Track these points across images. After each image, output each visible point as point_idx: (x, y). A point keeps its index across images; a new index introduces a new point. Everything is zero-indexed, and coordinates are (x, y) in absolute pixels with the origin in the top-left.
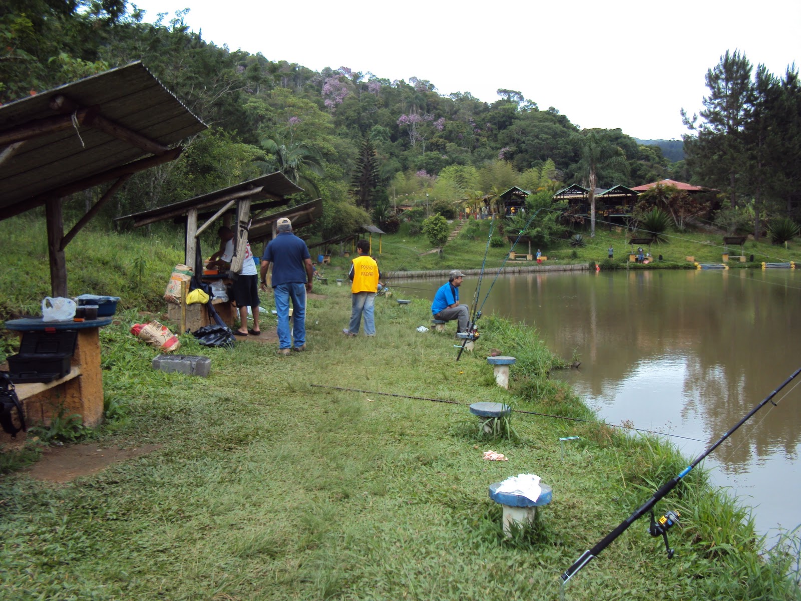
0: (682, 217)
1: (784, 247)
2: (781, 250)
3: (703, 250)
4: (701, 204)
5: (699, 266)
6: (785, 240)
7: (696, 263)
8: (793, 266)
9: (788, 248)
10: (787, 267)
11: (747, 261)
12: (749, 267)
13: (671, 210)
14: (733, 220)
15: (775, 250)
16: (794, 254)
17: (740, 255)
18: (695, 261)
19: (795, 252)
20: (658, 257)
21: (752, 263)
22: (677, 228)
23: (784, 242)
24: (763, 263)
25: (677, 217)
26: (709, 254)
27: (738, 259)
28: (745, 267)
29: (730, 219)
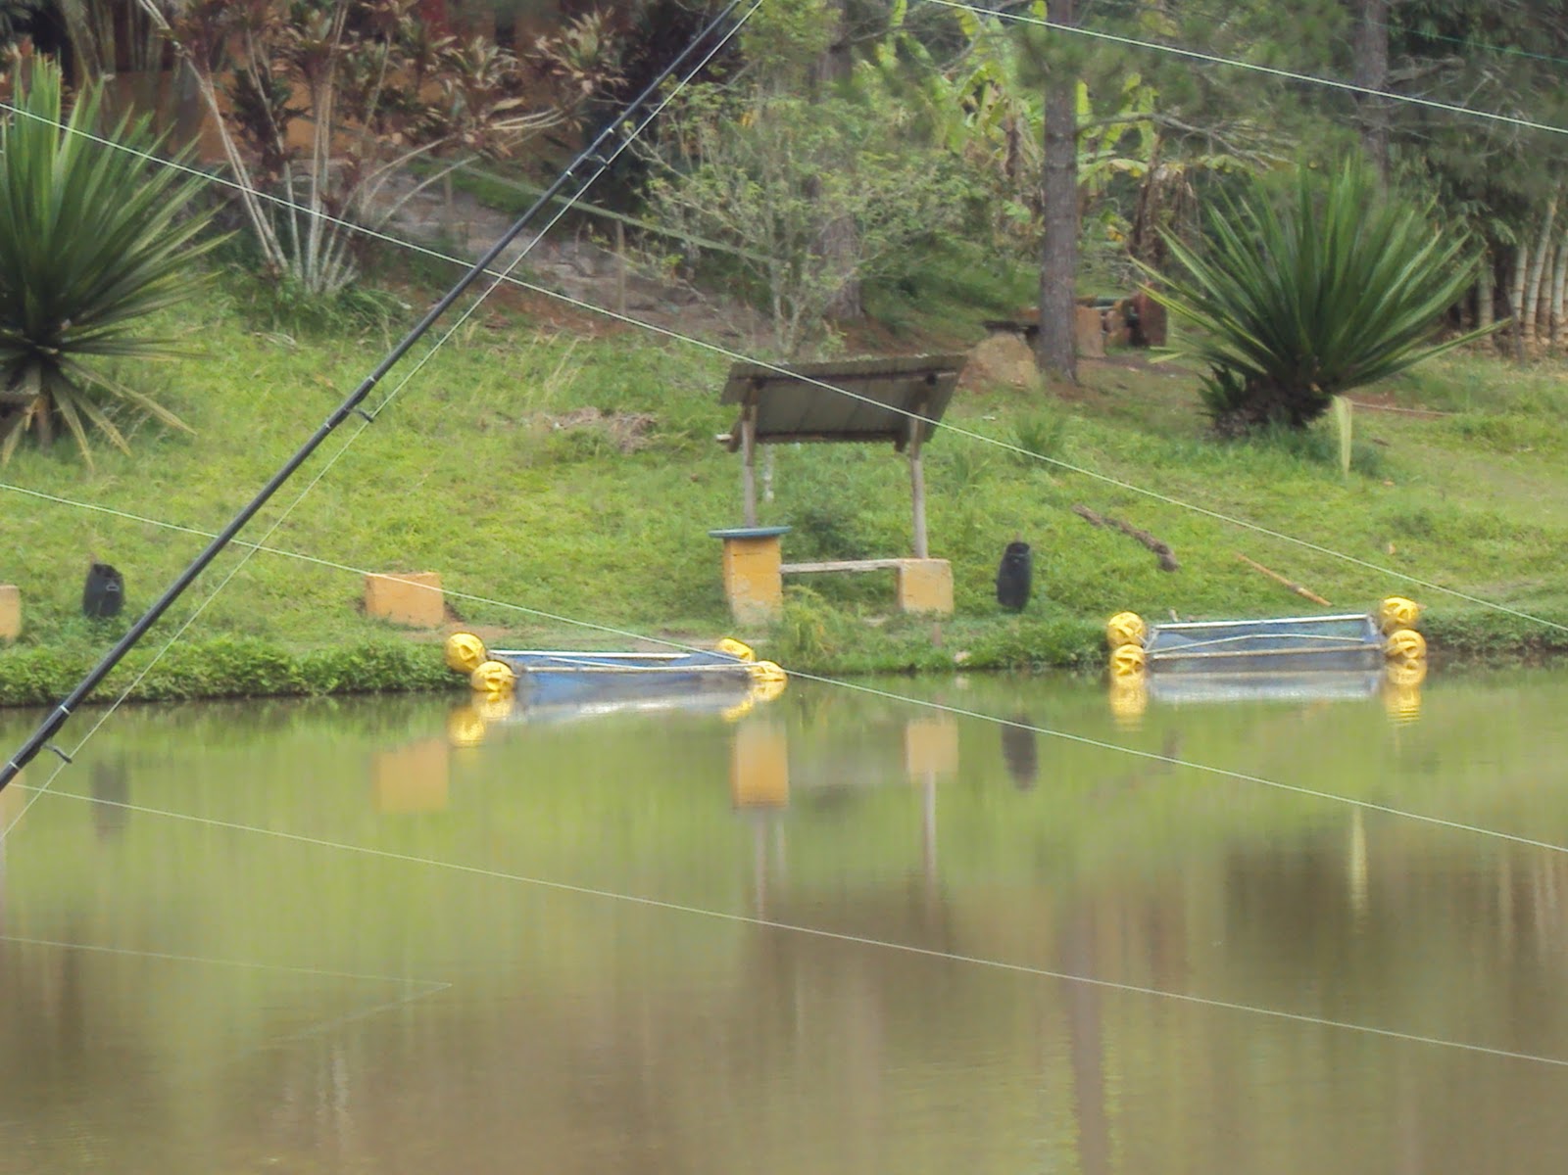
0: (320, 171)
1: (1321, 454)
2: (1300, 483)
3: (530, 507)
4: (505, 36)
5: (491, 672)
6: (1337, 383)
7: (464, 642)
8: (1408, 640)
9: (1366, 464)
10: (1352, 660)
11: (966, 609)
12: (984, 667)
13: (211, 93)
14: (841, 196)
15: (1242, 489)
16: (1416, 527)
17: (899, 544)
18: (454, 613)
19: (1422, 499)
20: (73, 590)
21: (1015, 625)
22: (270, 281)
23: (1317, 406)
24: (1123, 623)
25: (269, 163)
26: (595, 545)
27: (882, 593)
28: (943, 669)
29: (809, 188)
